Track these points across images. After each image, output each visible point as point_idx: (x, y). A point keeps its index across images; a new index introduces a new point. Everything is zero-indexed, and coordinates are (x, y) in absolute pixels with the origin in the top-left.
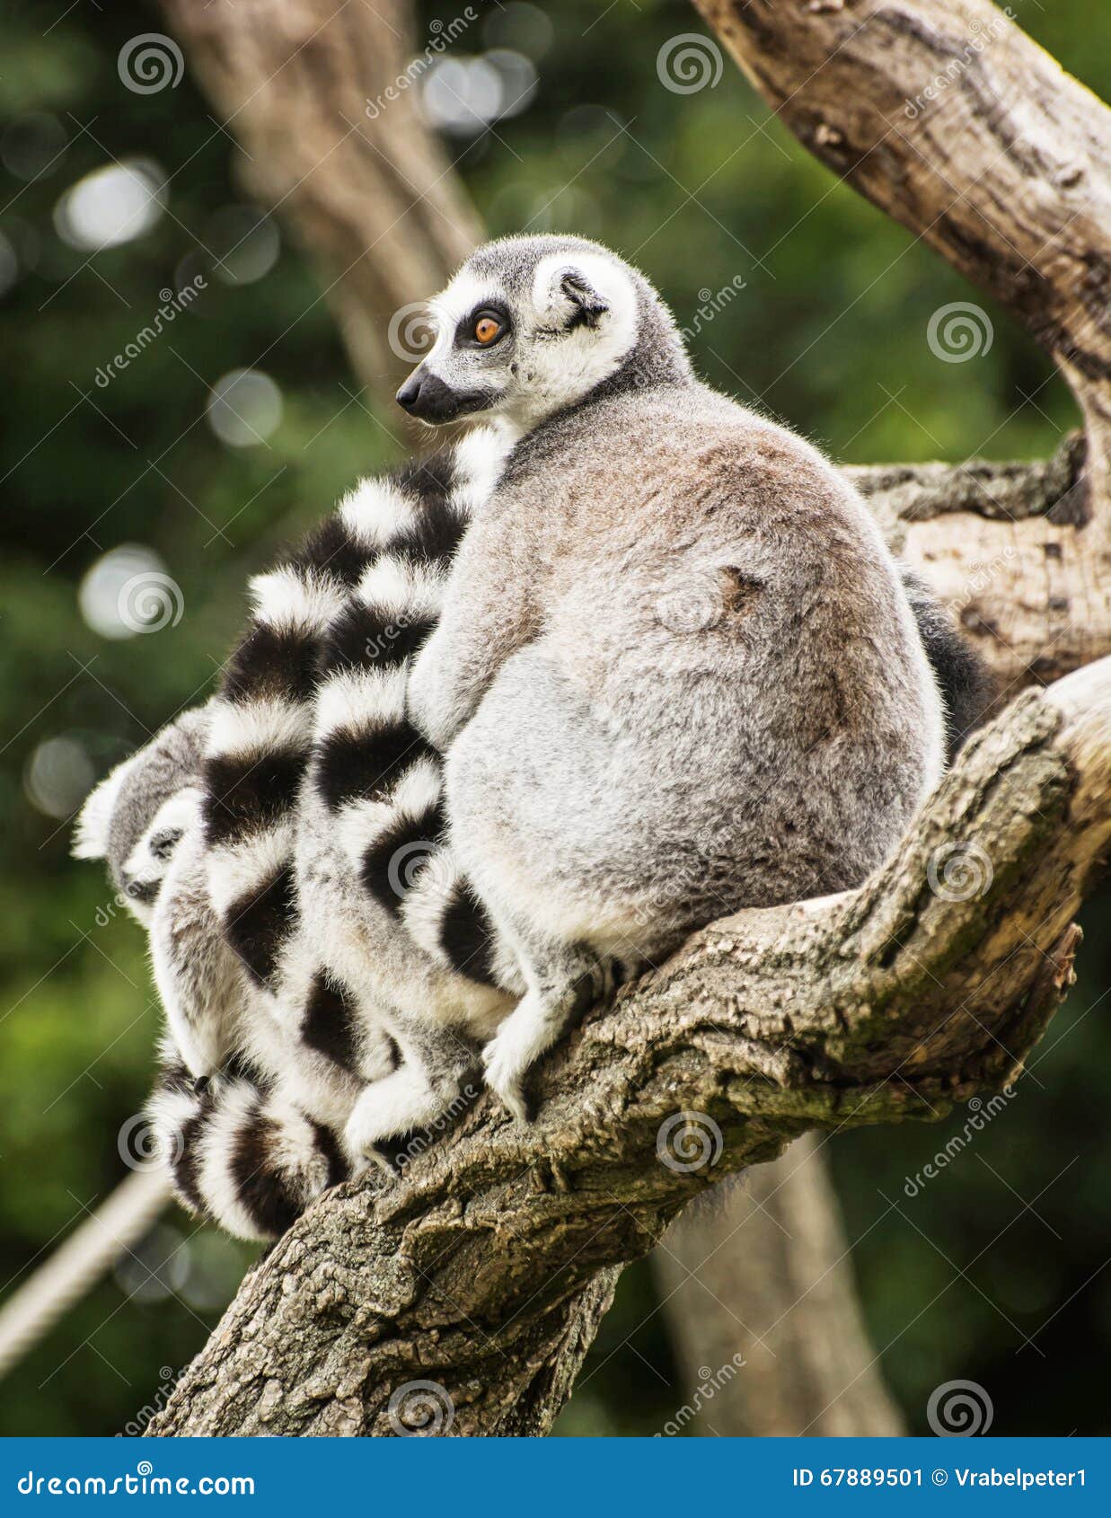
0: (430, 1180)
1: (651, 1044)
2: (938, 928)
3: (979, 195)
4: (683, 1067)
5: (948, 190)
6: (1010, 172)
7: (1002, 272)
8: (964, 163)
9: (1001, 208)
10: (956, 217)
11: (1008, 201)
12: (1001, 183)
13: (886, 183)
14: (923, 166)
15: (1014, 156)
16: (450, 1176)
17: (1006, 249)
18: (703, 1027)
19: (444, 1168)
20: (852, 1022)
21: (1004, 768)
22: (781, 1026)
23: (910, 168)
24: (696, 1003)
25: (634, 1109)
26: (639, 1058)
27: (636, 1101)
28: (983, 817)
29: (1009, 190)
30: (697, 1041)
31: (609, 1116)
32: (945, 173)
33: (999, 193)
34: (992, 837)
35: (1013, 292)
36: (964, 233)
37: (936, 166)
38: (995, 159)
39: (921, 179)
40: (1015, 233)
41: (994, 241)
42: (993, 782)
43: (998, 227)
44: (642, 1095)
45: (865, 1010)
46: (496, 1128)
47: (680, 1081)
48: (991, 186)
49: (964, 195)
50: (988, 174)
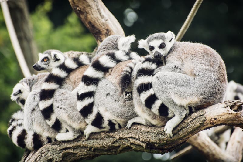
0: (69, 146)
1: (119, 137)
2: (181, 134)
3: (96, 20)
4: (124, 141)
5: (92, 18)
6: (100, 17)
7: (95, 29)
8: (95, 15)
9: (98, 22)
10: (91, 22)
11: (99, 21)
12: (98, 19)
13: (83, 16)
14: (90, 15)
15: (101, 16)
16: (73, 146)
17: (97, 27)
18: (130, 137)
19: (73, 145)
20: (162, 143)
21: (197, 117)
22: (148, 140)
23: (88, 15)
24: (130, 134)
25: (113, 145)
26: (117, 139)
27: (114, 144)
28: (193, 122)
29: (99, 20)
30: (129, 139)
31: (108, 145)
32: (92, 16)
33: (98, 20)
34: (194, 125)
35: (95, 32)
36: (92, 24)
37: (91, 15)
38: (98, 15)
39: (89, 16)
40: (99, 25)
41: (96, 26)
42: (195, 119)
43: (97, 24)
44: (115, 143)
45: (165, 142)
46: (83, 141)
47: (123, 143)
48: (97, 19)
49: (94, 19)
50: (97, 17)
